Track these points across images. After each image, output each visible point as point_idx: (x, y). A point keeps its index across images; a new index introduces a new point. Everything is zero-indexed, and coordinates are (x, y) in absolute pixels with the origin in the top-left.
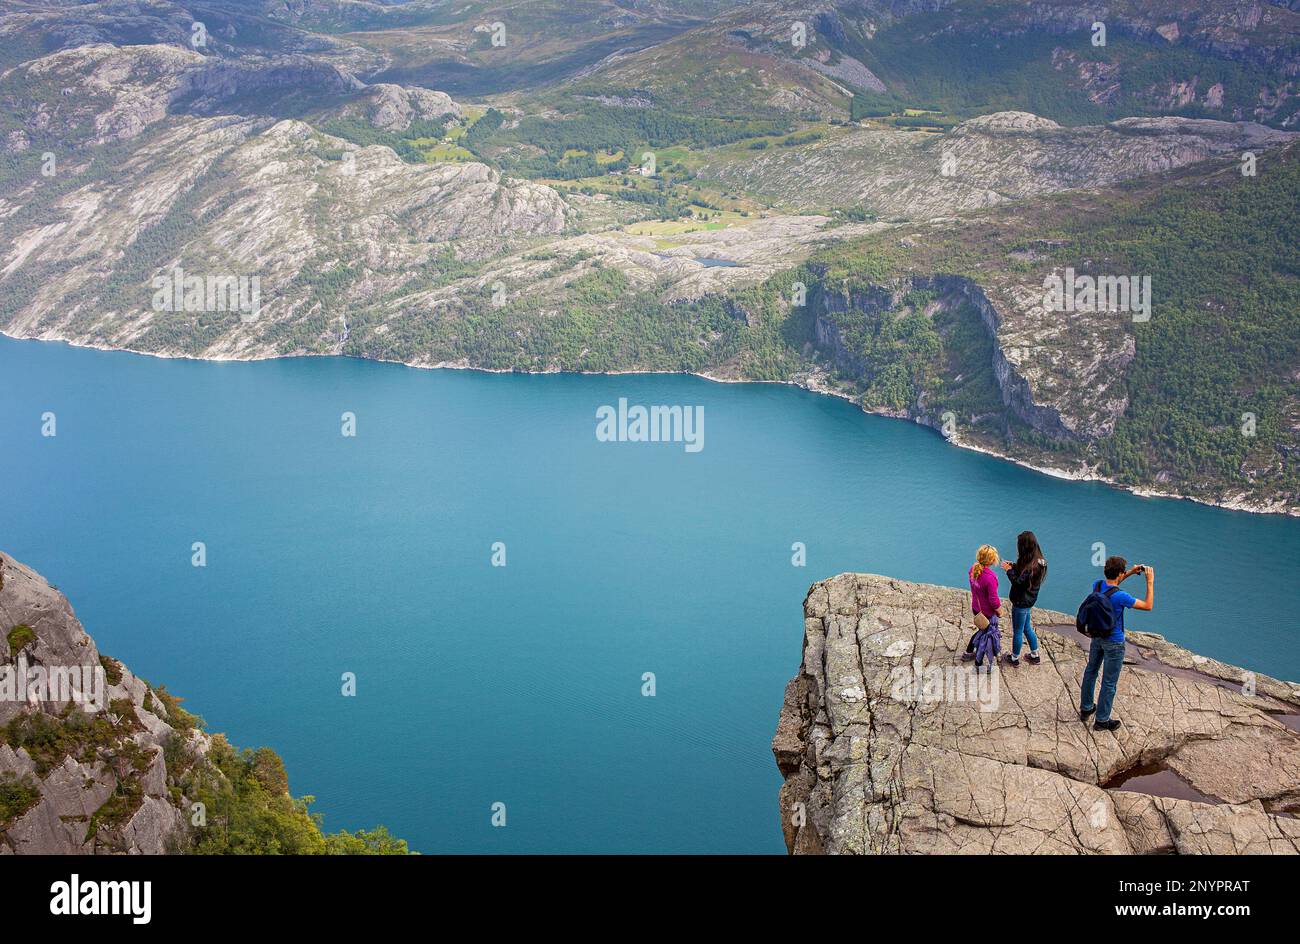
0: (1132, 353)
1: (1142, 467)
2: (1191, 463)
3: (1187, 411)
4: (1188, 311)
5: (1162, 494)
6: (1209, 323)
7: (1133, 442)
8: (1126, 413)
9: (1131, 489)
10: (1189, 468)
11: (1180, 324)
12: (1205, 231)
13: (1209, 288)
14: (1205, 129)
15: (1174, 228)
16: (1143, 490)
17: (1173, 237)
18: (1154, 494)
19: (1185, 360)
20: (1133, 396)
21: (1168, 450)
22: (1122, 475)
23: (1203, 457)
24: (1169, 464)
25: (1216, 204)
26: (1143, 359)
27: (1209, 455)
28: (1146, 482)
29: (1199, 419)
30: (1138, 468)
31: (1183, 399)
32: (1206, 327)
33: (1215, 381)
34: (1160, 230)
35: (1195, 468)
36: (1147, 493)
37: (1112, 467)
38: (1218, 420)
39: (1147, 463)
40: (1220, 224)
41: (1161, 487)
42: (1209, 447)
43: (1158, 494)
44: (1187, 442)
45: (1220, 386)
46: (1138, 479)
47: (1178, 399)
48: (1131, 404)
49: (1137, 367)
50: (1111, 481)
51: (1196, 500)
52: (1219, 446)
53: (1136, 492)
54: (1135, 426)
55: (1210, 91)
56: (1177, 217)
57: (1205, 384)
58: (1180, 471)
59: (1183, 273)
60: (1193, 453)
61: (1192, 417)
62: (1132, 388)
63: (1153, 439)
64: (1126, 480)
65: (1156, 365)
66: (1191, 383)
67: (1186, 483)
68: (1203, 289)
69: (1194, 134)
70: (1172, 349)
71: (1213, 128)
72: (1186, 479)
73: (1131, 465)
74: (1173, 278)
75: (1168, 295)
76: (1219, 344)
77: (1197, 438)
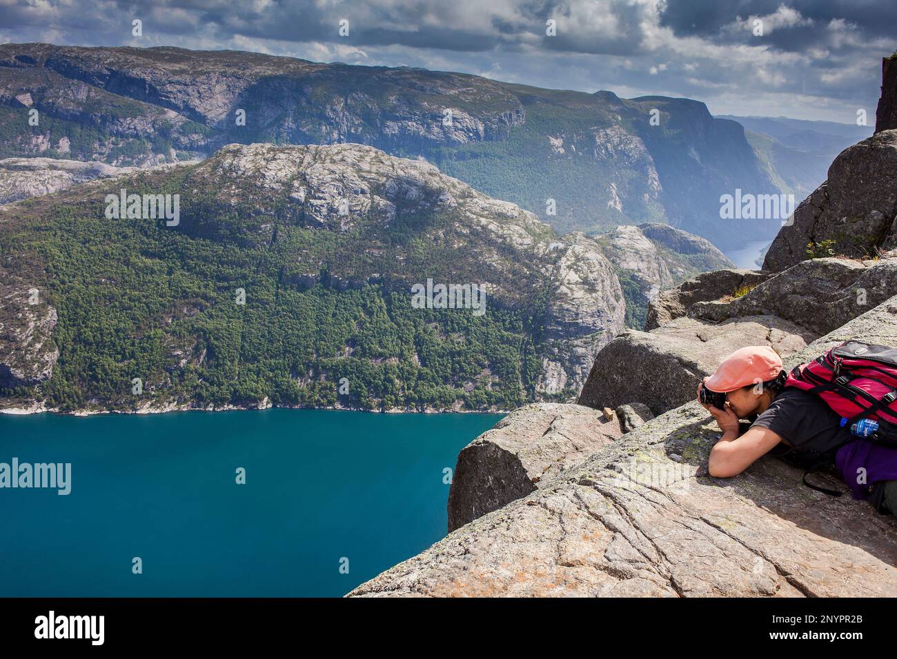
0: (56, 319)
1: (78, 397)
2: (111, 388)
3: (102, 353)
4: (90, 286)
5: (95, 412)
6: (106, 293)
7: (67, 380)
8: (58, 361)
9: (73, 412)
10: (110, 391)
11: (86, 296)
12: (91, 232)
13: (102, 270)
14: (67, 166)
15: (68, 231)
16: (81, 412)
17: (70, 237)
18: (90, 413)
19: (94, 319)
20: (62, 349)
21: (95, 383)
22: (65, 405)
23: (119, 382)
24: (96, 391)
25: (96, 213)
26: (64, 322)
27: (123, 381)
28: (82, 407)
29: (111, 357)
30: (75, 397)
31: (98, 346)
32: (104, 296)
33: (117, 331)
34: (59, 233)
35: (114, 390)
36: (85, 413)
37: (56, 400)
38: (124, 358)
39: (80, 393)
40: (100, 227)
41: (94, 407)
42: (121, 375)
43: (93, 413)
44: (105, 375)
45: (121, 335)
46: (76, 406)
47: (94, 347)
48: (61, 355)
49: (61, 328)
50: (57, 410)
51: (119, 412)
52: (127, 374)
53: (78, 414)
54: (67, 369)
55: (61, 141)
56: (70, 223)
57: (111, 333)
58: (104, 395)
59: (82, 262)
60: (112, 381)
61: (106, 357)
62: (60, 344)
63: (80, 376)
64: (68, 407)
65: (74, 325)
66: (101, 334)
67: (110, 402)
68: (97, 271)
69: (59, 170)
70: (83, 313)
71: (72, 165)
72: (110, 399)
73: (69, 397)
74: (75, 265)
75: (74, 277)
76: (115, 306)
77: (112, 371)
